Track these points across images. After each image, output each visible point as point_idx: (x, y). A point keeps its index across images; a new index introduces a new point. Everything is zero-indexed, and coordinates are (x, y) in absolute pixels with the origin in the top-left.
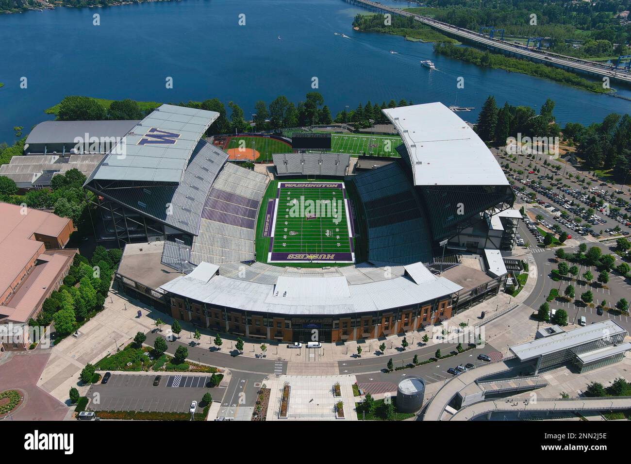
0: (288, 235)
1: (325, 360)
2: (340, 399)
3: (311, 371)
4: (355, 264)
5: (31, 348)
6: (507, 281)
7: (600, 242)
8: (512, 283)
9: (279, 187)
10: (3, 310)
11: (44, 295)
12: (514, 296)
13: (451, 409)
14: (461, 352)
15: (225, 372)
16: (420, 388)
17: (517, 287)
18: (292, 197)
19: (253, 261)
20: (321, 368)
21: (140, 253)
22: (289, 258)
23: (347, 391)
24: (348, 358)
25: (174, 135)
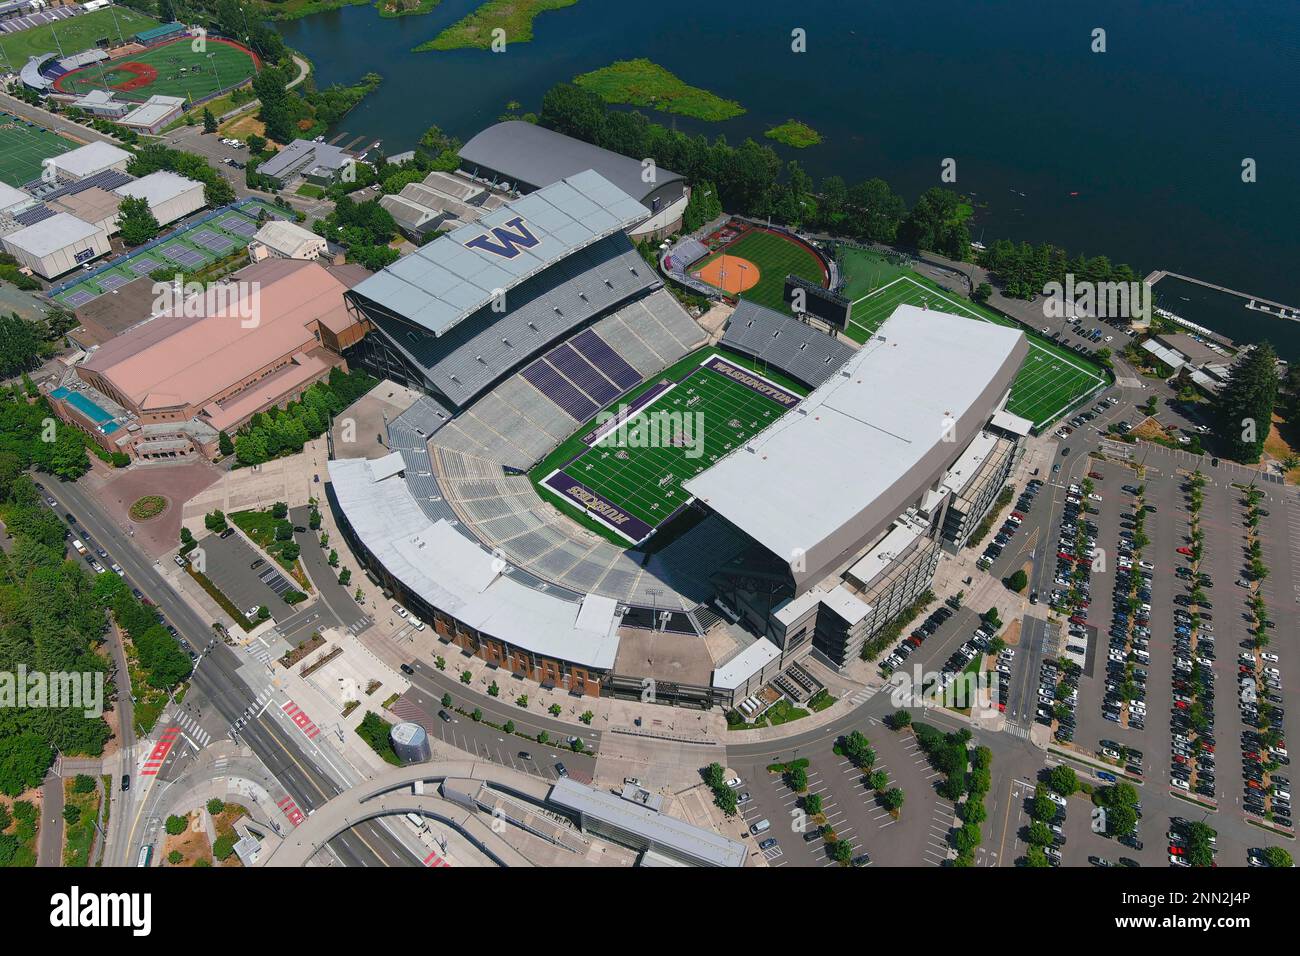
0: (612, 454)
1: (408, 648)
2: (364, 698)
3: (382, 650)
4: (634, 548)
5: (215, 461)
6: (748, 701)
7: (1049, 750)
8: (750, 710)
9: (703, 364)
10: (211, 408)
11: (263, 406)
12: (730, 728)
13: (420, 787)
14: (548, 743)
15: (314, 595)
16: (419, 743)
17: (752, 720)
18: (697, 392)
19: (521, 472)
20: (394, 655)
21: (385, 398)
22: (569, 491)
23: (381, 695)
24: (431, 662)
25: (530, 241)
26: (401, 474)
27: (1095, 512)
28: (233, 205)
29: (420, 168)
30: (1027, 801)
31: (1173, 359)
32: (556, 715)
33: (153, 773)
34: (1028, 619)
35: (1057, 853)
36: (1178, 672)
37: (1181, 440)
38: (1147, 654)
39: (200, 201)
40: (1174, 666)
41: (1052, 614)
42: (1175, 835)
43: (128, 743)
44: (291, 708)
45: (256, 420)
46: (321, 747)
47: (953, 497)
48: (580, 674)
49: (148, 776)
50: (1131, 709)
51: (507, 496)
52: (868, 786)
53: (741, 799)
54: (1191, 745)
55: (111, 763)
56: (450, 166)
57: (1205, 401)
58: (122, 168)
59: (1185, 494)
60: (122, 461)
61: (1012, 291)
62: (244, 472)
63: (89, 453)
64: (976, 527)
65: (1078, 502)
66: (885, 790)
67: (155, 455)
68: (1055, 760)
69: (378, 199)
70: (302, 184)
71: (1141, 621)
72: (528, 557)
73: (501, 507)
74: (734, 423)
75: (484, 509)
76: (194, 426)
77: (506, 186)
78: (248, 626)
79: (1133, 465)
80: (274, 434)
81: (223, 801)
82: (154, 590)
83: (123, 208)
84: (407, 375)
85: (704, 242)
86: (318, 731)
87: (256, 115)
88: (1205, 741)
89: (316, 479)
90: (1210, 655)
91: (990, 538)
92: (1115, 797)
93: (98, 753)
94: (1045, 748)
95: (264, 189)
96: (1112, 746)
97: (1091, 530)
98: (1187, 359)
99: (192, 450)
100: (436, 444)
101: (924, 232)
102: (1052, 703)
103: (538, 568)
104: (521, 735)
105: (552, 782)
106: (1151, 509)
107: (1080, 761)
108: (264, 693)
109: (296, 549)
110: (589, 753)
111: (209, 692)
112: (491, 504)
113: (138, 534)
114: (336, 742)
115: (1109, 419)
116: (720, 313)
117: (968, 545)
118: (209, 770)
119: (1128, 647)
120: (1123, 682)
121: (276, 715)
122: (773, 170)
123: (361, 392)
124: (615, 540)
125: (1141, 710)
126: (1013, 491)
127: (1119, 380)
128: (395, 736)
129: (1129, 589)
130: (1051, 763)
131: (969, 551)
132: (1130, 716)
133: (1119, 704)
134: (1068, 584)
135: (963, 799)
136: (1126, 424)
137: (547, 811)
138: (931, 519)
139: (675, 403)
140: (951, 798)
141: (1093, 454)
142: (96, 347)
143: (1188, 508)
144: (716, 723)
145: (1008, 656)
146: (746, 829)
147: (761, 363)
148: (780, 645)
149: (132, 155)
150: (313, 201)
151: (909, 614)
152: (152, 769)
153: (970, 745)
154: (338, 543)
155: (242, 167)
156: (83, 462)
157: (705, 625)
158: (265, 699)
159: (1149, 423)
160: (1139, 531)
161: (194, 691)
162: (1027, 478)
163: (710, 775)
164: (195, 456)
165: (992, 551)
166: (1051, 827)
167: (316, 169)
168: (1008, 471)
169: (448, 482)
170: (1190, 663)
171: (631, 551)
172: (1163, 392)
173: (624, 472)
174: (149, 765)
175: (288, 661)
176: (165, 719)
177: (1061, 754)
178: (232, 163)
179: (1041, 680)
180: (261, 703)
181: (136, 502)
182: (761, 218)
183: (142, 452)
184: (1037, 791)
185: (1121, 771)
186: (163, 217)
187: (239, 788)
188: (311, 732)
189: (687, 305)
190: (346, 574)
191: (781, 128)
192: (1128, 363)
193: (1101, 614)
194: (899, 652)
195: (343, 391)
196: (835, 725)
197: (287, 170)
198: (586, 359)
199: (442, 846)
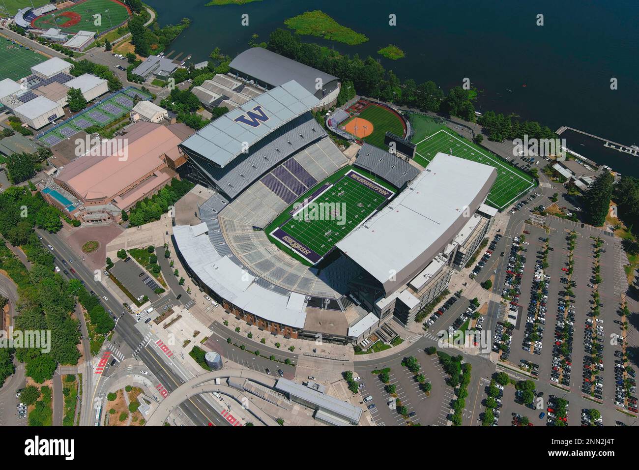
1: (211, 315)
2: (192, 339)
3: (199, 316)
4: (313, 266)
5: (120, 224)
6: (364, 341)
7: (498, 364)
8: (364, 346)
9: (346, 175)
10: (117, 199)
11: (141, 197)
12: (355, 354)
13: (218, 381)
14: (275, 360)
15: (168, 290)
16: (218, 361)
17: (366, 350)
18: (343, 189)
19: (261, 229)
20: (205, 318)
21: (198, 194)
22: (283, 238)
23: (200, 337)
24: (222, 322)
25: (265, 118)
26: (206, 233)
27: (525, 250)
28: (122, 90)
29: (210, 71)
30: (486, 387)
31: (567, 174)
32: (278, 347)
33: (100, 373)
34: (491, 302)
35: (498, 411)
36: (558, 328)
37: (568, 214)
38: (544, 319)
39: (105, 89)
40: (556, 325)
41: (502, 300)
42: (551, 403)
43: (88, 359)
44: (160, 343)
45: (138, 204)
46: (174, 361)
47: (459, 247)
48: (289, 330)
49: (98, 374)
50: (535, 345)
51: (255, 241)
52: (416, 381)
53: (360, 386)
54: (561, 362)
55: (81, 367)
56: (225, 71)
57: (580, 195)
58: (68, 72)
59: (568, 242)
60: (77, 224)
61: (493, 138)
62: (133, 229)
63: (62, 220)
64: (470, 258)
65: (518, 246)
66: (424, 383)
67: (92, 221)
68: (500, 369)
69: (191, 88)
70: (153, 79)
71: (543, 304)
72: (264, 272)
73: (251, 246)
74: (360, 205)
75: (244, 248)
76: (110, 207)
77: (252, 82)
78: (139, 304)
79: (544, 227)
80: (146, 212)
81: (132, 386)
82: (96, 286)
83: (70, 94)
84: (207, 183)
85: (347, 111)
86: (172, 354)
87: (130, 41)
88: (568, 360)
89: (167, 234)
90: (573, 320)
91: (476, 264)
92: (525, 386)
93: (75, 363)
94: (496, 363)
95: (136, 82)
96: (526, 363)
97: (523, 259)
98: (573, 174)
99: (109, 218)
100: (222, 215)
101: (452, 108)
102: (500, 342)
103: (269, 277)
104: (263, 356)
105: (277, 378)
106: (551, 249)
107: (511, 369)
108: (148, 337)
109: (159, 268)
110: (293, 365)
111: (123, 335)
112: (248, 245)
113: (86, 259)
114: (180, 359)
115: (535, 204)
116: (354, 148)
117: (466, 267)
118: (125, 372)
119: (536, 316)
120: (532, 333)
121: (154, 347)
122: (381, 75)
123: (186, 191)
124: (305, 263)
125: (539, 346)
126: (488, 240)
127: (541, 184)
128: (207, 358)
129: (538, 288)
130: (498, 370)
131: (466, 269)
132: (535, 348)
133: (530, 343)
134: (511, 286)
135: (458, 387)
136: (543, 206)
137: (274, 391)
138: (449, 258)
139: (333, 194)
140: (453, 387)
141: (526, 222)
142: (62, 167)
143: (568, 248)
144: (350, 351)
145: (481, 320)
146: (362, 399)
147: (373, 175)
148: (379, 317)
149: (72, 65)
150: (160, 88)
151: (437, 300)
152: (99, 371)
153: (462, 362)
154: (178, 265)
155: (125, 70)
156: (59, 225)
157: (345, 306)
158: (148, 339)
159: (554, 206)
160: (545, 260)
161: (116, 335)
162: (495, 234)
163: (346, 375)
164: (110, 221)
165: (477, 269)
166: (496, 400)
167: (161, 72)
168: (486, 232)
169: (227, 235)
170: (563, 324)
171: (312, 268)
172: (561, 190)
173: (309, 229)
174: (98, 369)
175: (158, 321)
176: (104, 348)
177: (503, 366)
178: (120, 68)
179: (496, 331)
180: (146, 341)
181: (85, 243)
182: (374, 98)
183: (86, 219)
184: (491, 383)
185: (529, 374)
186: (88, 97)
187: (139, 380)
188: (169, 354)
189: (339, 145)
190: (182, 281)
191: (385, 49)
192: (546, 175)
193: (524, 300)
194: (432, 318)
195: (178, 190)
196: (402, 352)
197: (147, 73)
198: (291, 173)
199: (229, 407)
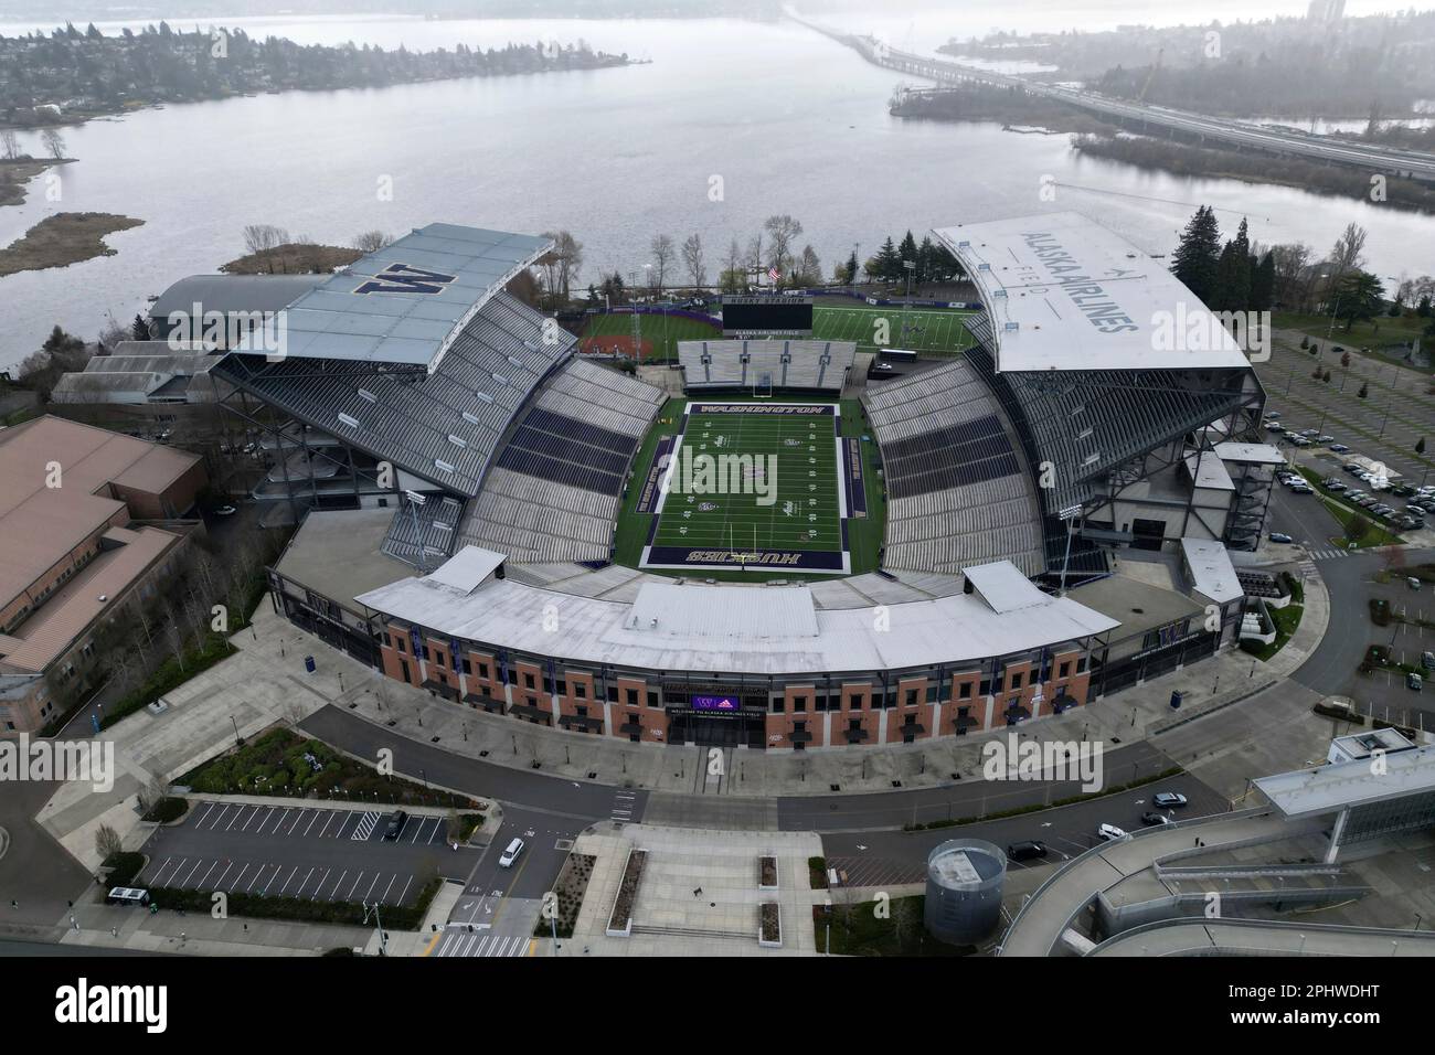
0: (694, 510)
1: (745, 792)
3: (706, 817)
6: (1244, 620)
8: (1257, 628)
9: (687, 413)
12: (1263, 659)
15: (492, 808)
17: (1272, 637)
18: (714, 434)
19: (607, 562)
20: (733, 812)
22: (689, 560)
23: (794, 873)
25: (441, 278)
26: (500, 572)
78: (407, 920)
104: (1063, 803)
110: (1176, 772)
124: (814, 578)
